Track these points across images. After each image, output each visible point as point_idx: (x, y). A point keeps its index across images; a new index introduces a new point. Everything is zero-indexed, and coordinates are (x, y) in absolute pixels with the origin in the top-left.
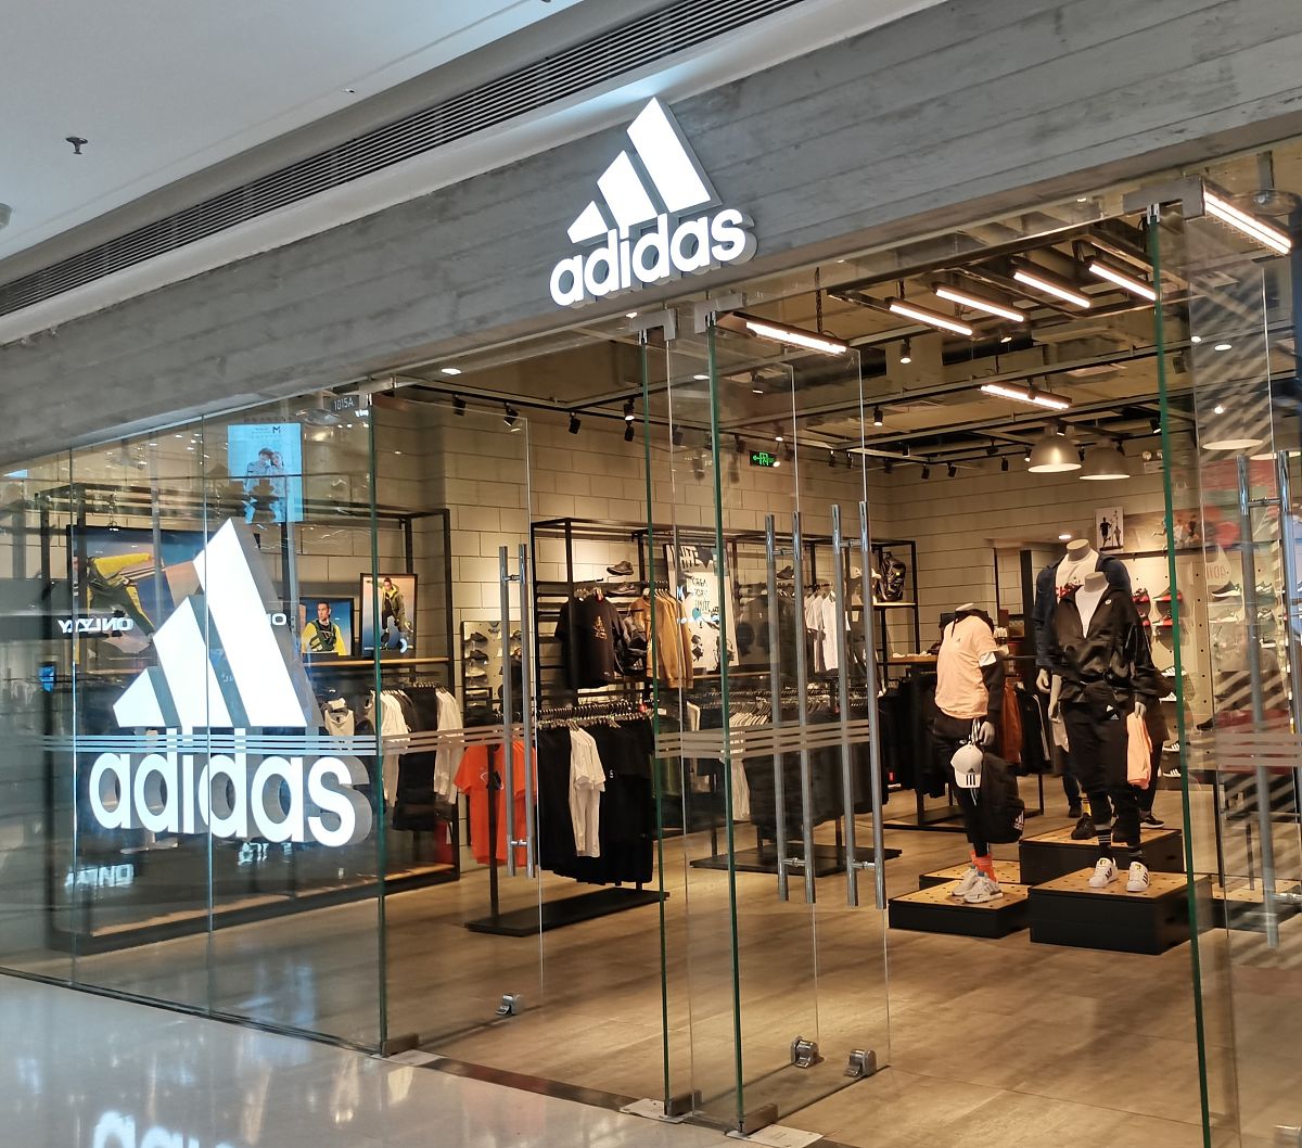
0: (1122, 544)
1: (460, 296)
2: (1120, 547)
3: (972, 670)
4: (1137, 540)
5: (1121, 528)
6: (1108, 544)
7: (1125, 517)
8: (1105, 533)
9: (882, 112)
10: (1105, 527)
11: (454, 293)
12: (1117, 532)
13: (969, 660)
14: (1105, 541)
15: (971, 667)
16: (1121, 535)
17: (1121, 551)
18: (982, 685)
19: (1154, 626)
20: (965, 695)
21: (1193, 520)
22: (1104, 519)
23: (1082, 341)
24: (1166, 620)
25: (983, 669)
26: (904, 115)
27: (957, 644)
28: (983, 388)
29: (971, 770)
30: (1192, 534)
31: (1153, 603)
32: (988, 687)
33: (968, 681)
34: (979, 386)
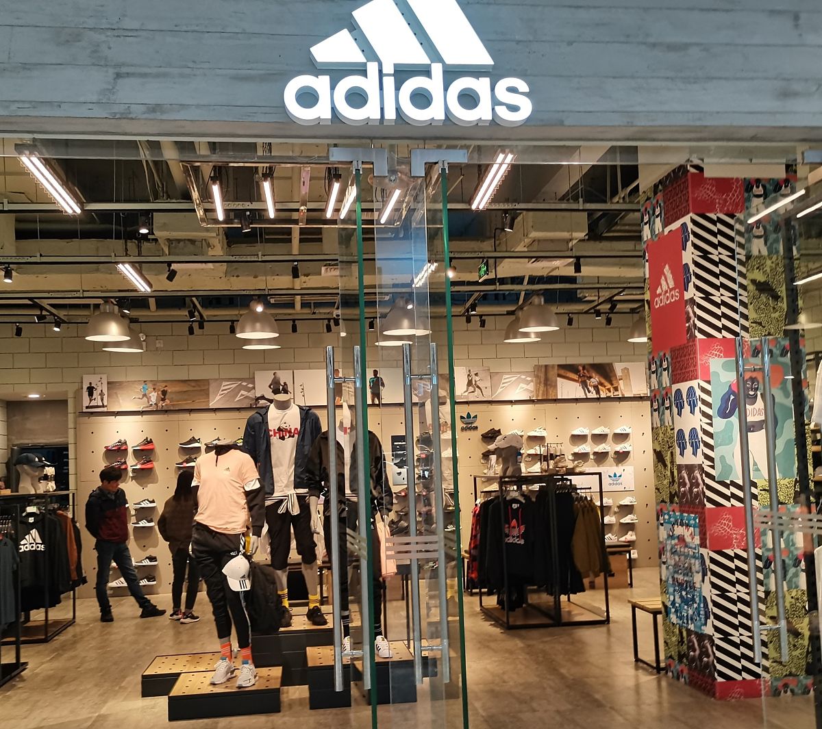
0: (105, 404)
1: (118, 76)
2: (103, 406)
3: (239, 494)
4: (119, 402)
5: (105, 392)
6: (93, 404)
7: (108, 383)
8: (91, 394)
9: (651, 40)
10: (91, 390)
11: (111, 71)
12: (102, 394)
13: (237, 485)
14: (91, 400)
15: (237, 491)
16: (105, 398)
17: (105, 409)
18: (246, 506)
19: (130, 469)
20: (234, 514)
21: (165, 389)
22: (90, 383)
23: (192, 241)
24: (143, 464)
25: (247, 494)
26: (672, 47)
27: (227, 473)
28: (120, 266)
29: (243, 577)
30: (163, 400)
31: (130, 451)
32: (250, 509)
33: (236, 502)
34: (117, 263)
